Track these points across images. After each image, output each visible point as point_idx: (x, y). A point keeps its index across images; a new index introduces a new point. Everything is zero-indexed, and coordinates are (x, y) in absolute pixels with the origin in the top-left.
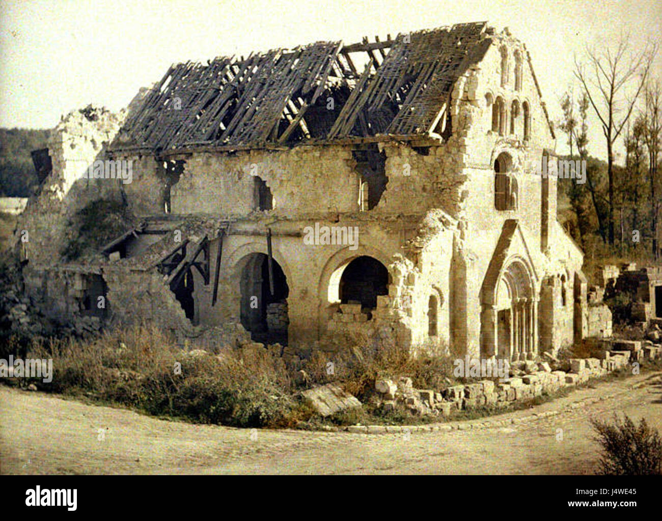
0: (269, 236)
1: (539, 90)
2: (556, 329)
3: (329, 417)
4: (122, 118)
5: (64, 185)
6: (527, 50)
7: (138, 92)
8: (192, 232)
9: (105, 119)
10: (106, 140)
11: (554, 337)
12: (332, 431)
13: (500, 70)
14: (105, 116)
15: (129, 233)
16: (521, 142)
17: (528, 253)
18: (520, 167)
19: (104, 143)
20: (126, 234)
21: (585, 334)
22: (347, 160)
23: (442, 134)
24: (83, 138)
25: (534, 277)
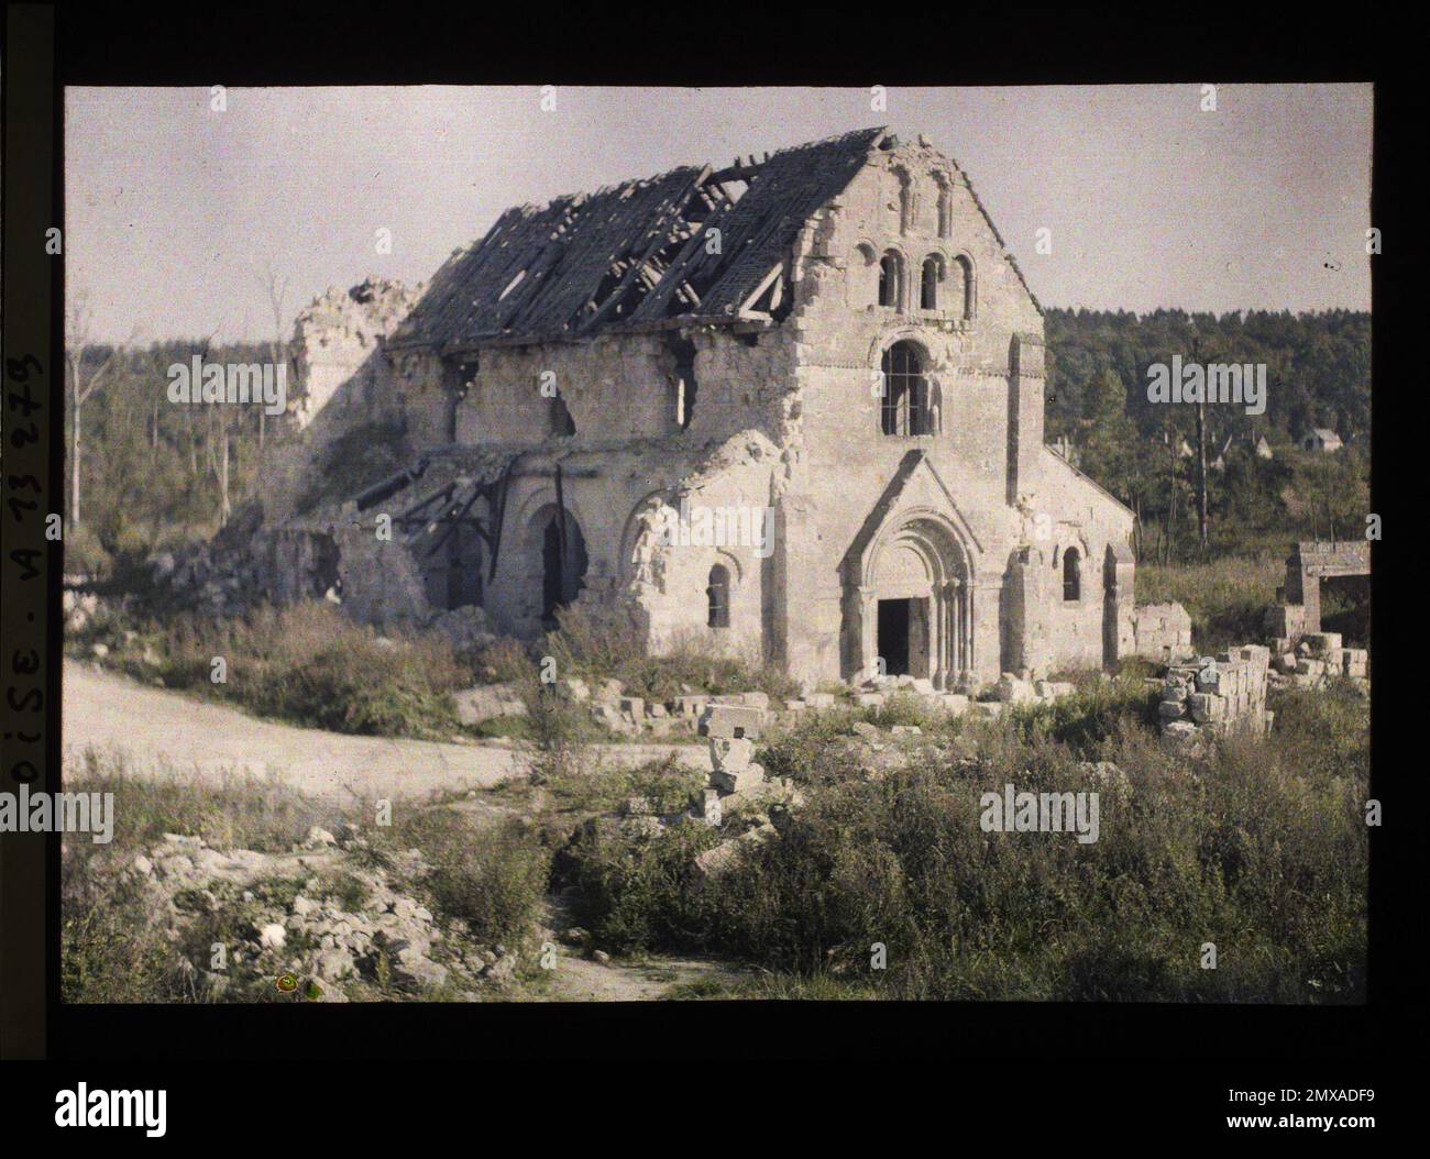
0: (559, 476)
1: (997, 235)
2: (1033, 636)
3: (470, 726)
4: (415, 298)
5: (309, 402)
6: (962, 169)
7: (449, 255)
8: (463, 472)
9: (386, 300)
10: (382, 332)
11: (1026, 649)
12: (465, 744)
13: (898, 205)
14: (387, 297)
15: (401, 473)
16: (957, 323)
17: (954, 506)
18: (949, 364)
19: (378, 337)
20: (394, 477)
21: (1124, 649)
22: (657, 357)
23: (773, 314)
24: (342, 330)
25: (972, 546)
